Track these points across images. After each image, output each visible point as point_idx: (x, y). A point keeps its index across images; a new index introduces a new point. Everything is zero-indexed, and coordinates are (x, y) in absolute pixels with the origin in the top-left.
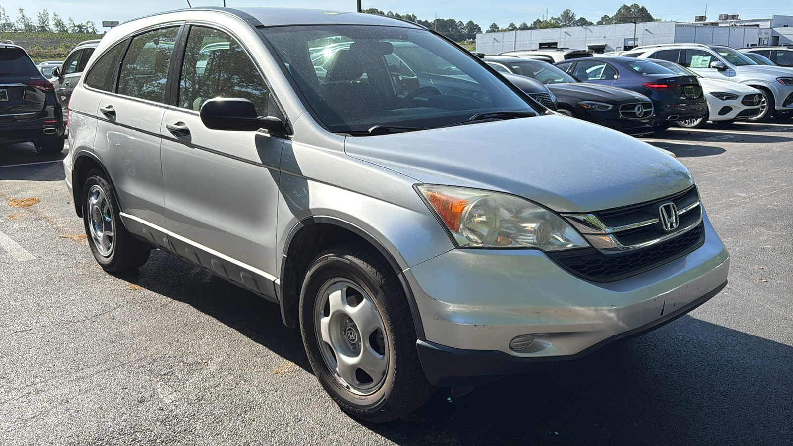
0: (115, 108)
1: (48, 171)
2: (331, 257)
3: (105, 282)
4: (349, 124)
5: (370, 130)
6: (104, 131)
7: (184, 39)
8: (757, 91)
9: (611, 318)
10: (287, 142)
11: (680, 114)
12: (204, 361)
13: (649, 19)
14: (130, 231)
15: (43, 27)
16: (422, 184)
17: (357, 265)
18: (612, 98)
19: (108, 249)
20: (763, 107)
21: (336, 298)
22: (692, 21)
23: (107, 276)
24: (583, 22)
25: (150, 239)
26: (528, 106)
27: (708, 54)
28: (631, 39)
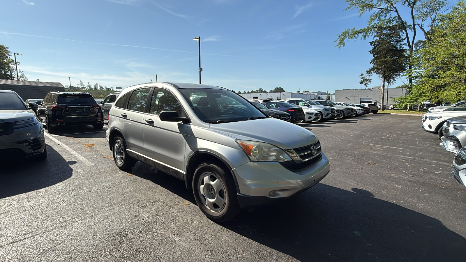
0: (127, 114)
1: (98, 135)
2: (205, 164)
3: (120, 173)
4: (210, 119)
5: (217, 122)
6: (123, 122)
7: (152, 92)
8: (318, 112)
9: (300, 184)
10: (189, 125)
11: (298, 119)
12: (157, 201)
13: (284, 91)
14: (130, 155)
15: (96, 89)
16: (238, 140)
17: (215, 167)
18: (279, 114)
19: (121, 161)
20: (320, 117)
21: (206, 179)
22: (296, 92)
23: (121, 171)
24: (265, 92)
25: (137, 158)
26: (263, 115)
27: (304, 101)
28: (279, 97)
